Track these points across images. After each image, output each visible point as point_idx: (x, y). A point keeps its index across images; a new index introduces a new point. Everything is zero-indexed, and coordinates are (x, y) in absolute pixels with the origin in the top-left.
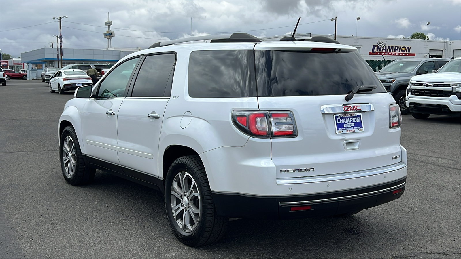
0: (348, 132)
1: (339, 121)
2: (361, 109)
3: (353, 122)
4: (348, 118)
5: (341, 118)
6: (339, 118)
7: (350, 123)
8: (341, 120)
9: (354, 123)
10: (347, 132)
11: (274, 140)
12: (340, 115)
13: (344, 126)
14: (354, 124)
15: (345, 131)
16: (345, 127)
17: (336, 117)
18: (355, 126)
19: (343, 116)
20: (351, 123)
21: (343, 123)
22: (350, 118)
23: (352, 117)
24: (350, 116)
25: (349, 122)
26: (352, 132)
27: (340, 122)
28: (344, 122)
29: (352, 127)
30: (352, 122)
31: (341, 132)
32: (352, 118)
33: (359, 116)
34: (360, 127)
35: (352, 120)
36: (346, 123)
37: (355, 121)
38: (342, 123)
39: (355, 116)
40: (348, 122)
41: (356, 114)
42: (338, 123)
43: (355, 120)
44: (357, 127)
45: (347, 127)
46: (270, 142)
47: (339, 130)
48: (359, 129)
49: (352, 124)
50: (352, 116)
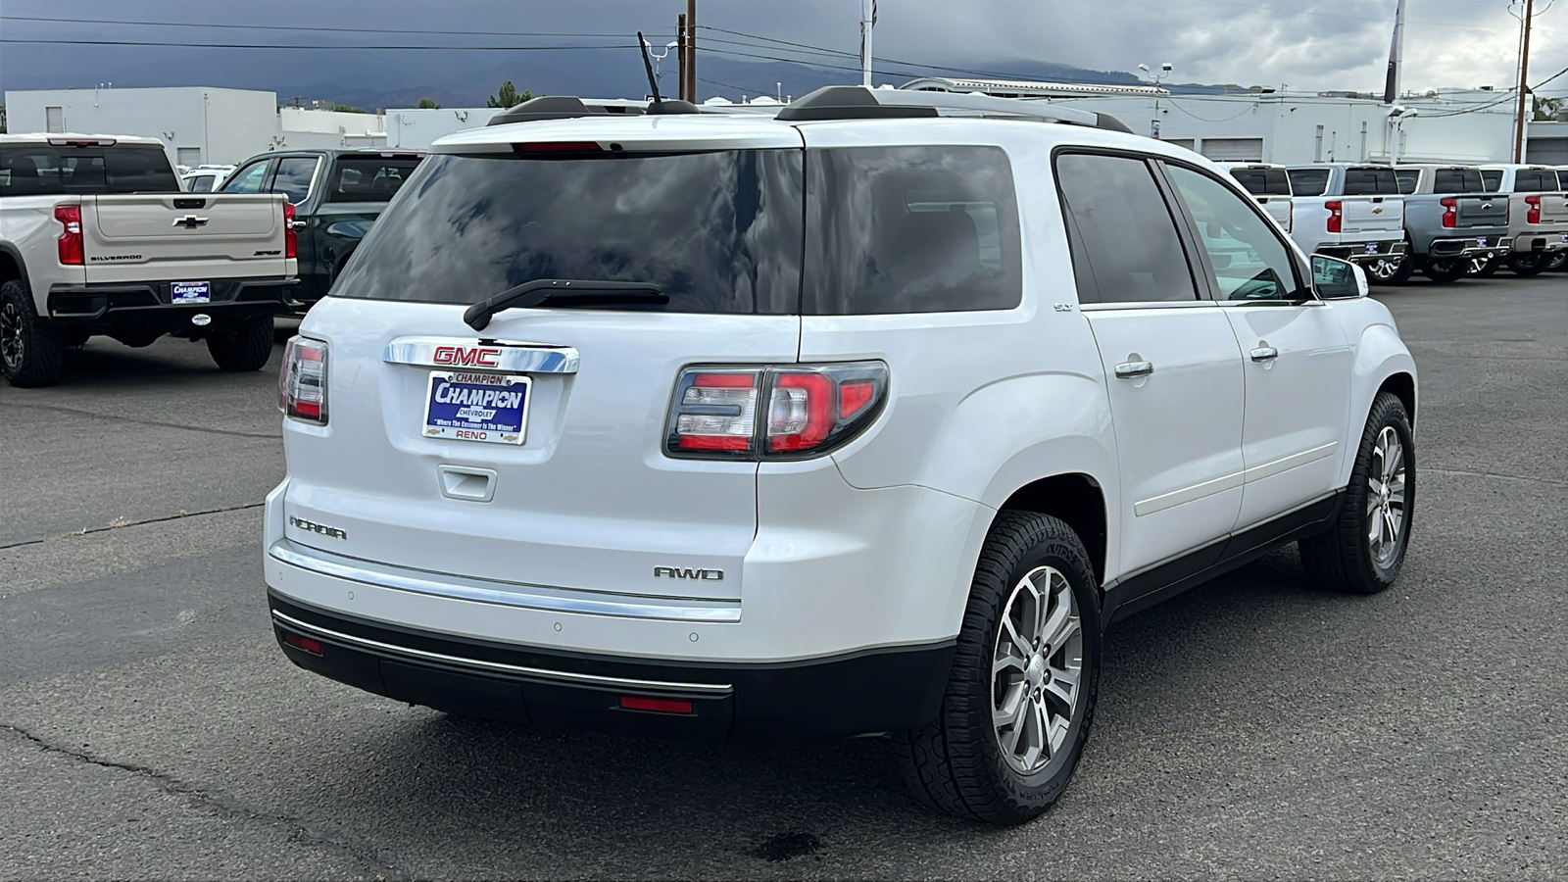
0: (460, 437)
1: (444, 395)
2: (495, 364)
3: (493, 405)
4: (478, 388)
5: (454, 386)
6: (448, 385)
7: (480, 409)
8: (454, 392)
9: (496, 408)
10: (458, 435)
12: (451, 374)
13: (458, 415)
14: (494, 412)
15: (451, 433)
16: (460, 420)
17: (437, 381)
18: (494, 421)
19: (460, 378)
20: (485, 408)
21: (458, 402)
22: (485, 388)
23: (494, 389)
24: (485, 382)
25: (477, 404)
26: (474, 439)
27: (447, 400)
28: (462, 401)
29: (483, 421)
30: (489, 406)
31: (438, 432)
32: (492, 393)
33: (521, 387)
34: (511, 428)
35: (490, 399)
36: (468, 406)
37: (501, 405)
38: (454, 402)
39: (504, 384)
40: (475, 403)
41: (509, 378)
42: (439, 399)
43: (503, 399)
44: (499, 426)
45: (466, 420)
47: (435, 424)
48: (505, 434)
49: (486, 411)
50: (491, 382)
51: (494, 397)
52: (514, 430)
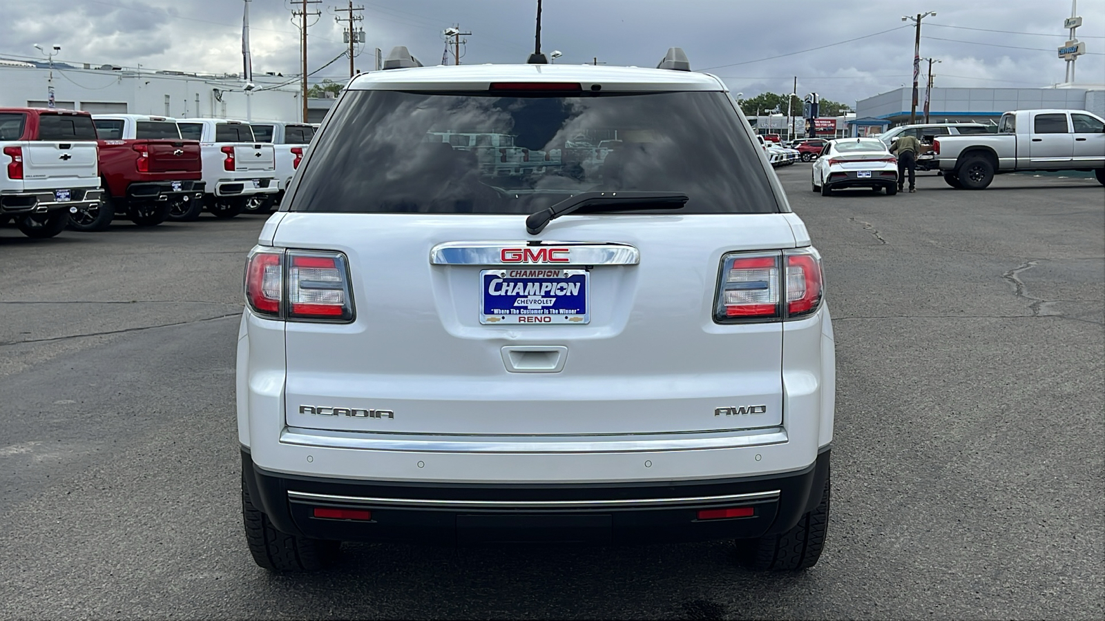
0: (522, 322)
1: (498, 287)
2: (567, 260)
3: (552, 294)
4: (533, 281)
5: (508, 281)
6: (501, 281)
7: (540, 298)
8: (508, 286)
9: (555, 296)
10: (520, 321)
11: (293, 326)
12: (504, 271)
13: (516, 304)
14: (554, 299)
15: (513, 319)
16: (519, 308)
17: (488, 279)
18: (554, 307)
19: (514, 274)
20: (543, 297)
21: (514, 294)
22: (541, 281)
23: (551, 281)
24: (541, 276)
25: (535, 294)
26: (537, 322)
27: (502, 293)
28: (518, 293)
29: (543, 308)
30: (547, 294)
31: (499, 320)
32: (549, 284)
33: (581, 279)
34: (574, 311)
35: (548, 289)
36: (526, 297)
37: (560, 293)
38: (509, 294)
39: (562, 277)
40: (532, 293)
41: (565, 271)
42: (492, 292)
43: (562, 289)
44: (561, 311)
45: (526, 308)
46: (281, 331)
47: (493, 313)
48: (569, 317)
49: (545, 299)
50: (547, 275)
51: (554, 289)
52: (577, 313)
